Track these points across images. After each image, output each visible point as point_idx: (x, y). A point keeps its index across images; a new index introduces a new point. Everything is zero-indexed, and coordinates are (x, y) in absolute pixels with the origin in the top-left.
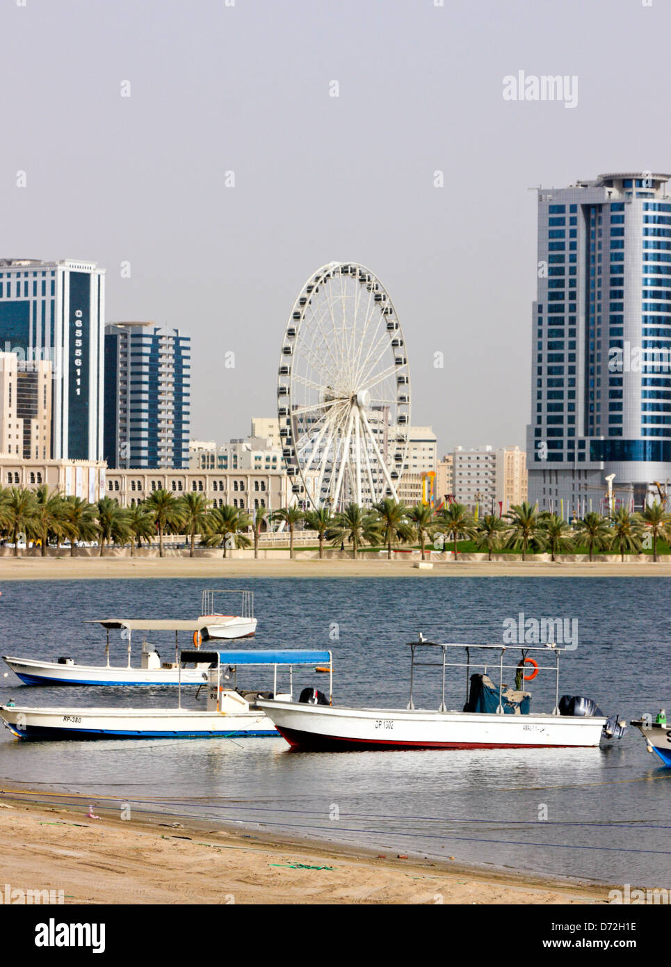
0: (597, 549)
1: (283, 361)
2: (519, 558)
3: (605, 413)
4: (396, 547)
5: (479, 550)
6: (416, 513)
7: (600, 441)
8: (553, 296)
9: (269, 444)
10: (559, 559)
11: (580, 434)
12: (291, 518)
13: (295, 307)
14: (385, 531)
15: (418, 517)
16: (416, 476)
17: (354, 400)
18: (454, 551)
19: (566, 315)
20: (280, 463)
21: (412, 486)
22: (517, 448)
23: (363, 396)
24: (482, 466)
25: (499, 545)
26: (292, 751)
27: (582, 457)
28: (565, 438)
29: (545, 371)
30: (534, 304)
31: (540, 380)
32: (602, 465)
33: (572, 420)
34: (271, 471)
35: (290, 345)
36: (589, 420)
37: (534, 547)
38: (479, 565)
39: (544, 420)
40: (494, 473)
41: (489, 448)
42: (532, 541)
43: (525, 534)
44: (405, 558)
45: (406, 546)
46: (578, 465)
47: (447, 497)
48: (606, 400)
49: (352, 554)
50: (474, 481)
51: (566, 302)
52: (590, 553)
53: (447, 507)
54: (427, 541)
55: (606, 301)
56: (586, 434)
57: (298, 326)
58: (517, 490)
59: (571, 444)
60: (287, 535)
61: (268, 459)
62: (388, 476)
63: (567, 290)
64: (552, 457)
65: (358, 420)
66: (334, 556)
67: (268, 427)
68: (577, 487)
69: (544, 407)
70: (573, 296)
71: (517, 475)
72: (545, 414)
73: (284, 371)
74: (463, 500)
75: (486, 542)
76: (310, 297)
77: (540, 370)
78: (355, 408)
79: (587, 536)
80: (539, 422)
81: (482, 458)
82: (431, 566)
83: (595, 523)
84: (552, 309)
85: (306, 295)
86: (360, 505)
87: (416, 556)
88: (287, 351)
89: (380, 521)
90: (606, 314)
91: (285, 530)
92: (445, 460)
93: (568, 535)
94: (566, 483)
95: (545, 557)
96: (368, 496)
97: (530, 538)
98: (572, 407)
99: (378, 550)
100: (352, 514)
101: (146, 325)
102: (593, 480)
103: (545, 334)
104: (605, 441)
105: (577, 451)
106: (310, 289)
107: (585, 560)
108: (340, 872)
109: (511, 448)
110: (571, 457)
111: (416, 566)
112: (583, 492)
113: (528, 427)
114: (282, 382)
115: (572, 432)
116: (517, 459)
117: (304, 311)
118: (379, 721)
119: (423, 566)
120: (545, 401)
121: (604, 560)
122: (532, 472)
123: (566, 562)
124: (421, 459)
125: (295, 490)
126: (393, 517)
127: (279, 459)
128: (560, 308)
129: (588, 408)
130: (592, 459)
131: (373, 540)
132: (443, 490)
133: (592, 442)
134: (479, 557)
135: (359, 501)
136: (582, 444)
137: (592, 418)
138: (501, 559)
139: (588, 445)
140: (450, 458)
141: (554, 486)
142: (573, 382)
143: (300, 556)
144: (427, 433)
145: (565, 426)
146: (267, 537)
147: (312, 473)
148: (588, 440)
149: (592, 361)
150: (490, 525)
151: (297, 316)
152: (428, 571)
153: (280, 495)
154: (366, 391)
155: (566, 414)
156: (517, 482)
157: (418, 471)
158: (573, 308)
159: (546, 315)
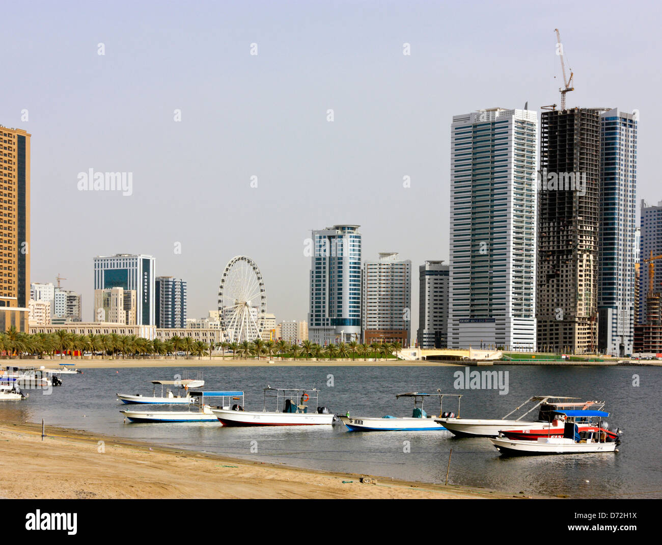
0: (333, 356)
1: (220, 291)
2: (305, 359)
3: (336, 309)
4: (261, 356)
5: (291, 357)
6: (268, 344)
7: (334, 319)
8: (317, 268)
9: (215, 320)
10: (319, 360)
11: (327, 316)
12: (223, 345)
13: (224, 271)
14: (257, 351)
15: (269, 345)
16: (268, 331)
17: (246, 304)
18: (282, 357)
19: (322, 274)
20: (219, 326)
21: (267, 334)
22: (304, 321)
23: (249, 303)
24: (292, 327)
25: (298, 355)
26: (223, 426)
27: (328, 324)
28: (322, 318)
29: (314, 294)
30: (310, 271)
31: (313, 298)
32: (335, 327)
33: (324, 311)
34: (216, 329)
35: (222, 285)
36: (330, 311)
37: (311, 356)
38: (291, 362)
39: (314, 311)
40: (296, 330)
41: (294, 321)
42: (310, 353)
43: (307, 351)
44: (264, 359)
45: (265, 355)
46: (326, 327)
47: (279, 338)
48: (336, 304)
49: (245, 358)
50: (289, 333)
51: (322, 270)
52: (330, 358)
53: (279, 341)
54: (272, 354)
55: (336, 270)
56: (329, 316)
57: (226, 278)
58: (304, 336)
59: (324, 320)
60: (222, 351)
61: (215, 325)
62: (258, 330)
63: (322, 266)
64: (317, 324)
65: (247, 311)
66: (239, 359)
67: (215, 314)
68: (326, 335)
69: (314, 307)
70: (324, 268)
71: (304, 330)
72: (314, 309)
73: (220, 294)
74: (286, 339)
75: (293, 354)
76: (230, 268)
77: (313, 293)
78: (246, 307)
79: (329, 352)
80: (312, 312)
81: (292, 324)
82: (273, 362)
83: (332, 347)
84: (317, 272)
85: (228, 267)
86: (248, 341)
87: (268, 359)
88: (221, 287)
89: (255, 347)
90: (336, 274)
91: (221, 350)
92: (279, 325)
93: (322, 352)
94: (322, 333)
95: (314, 359)
96: (251, 338)
97: (309, 352)
98: (324, 307)
99: (254, 357)
100: (245, 344)
101: (170, 277)
102: (332, 332)
103: (314, 281)
104: (336, 319)
105: (326, 322)
106: (229, 265)
107: (329, 360)
108: (240, 468)
109: (302, 321)
110: (324, 324)
111: (268, 362)
112: (328, 337)
113: (308, 314)
114: (220, 298)
115: (324, 316)
116: (304, 325)
117: (227, 273)
118: (255, 415)
119: (271, 362)
120: (314, 305)
121: (336, 360)
122: (310, 329)
123: (322, 361)
124: (270, 325)
125: (225, 336)
126: (259, 345)
127: (219, 325)
128: (320, 272)
129: (330, 307)
130: (331, 325)
131: (253, 353)
132: (278, 336)
133: (331, 319)
134: (291, 359)
135: (248, 339)
136: (328, 320)
137: (331, 311)
138: (299, 360)
139: (330, 320)
140: (281, 325)
141: (318, 335)
142: (324, 298)
143: (226, 359)
144: (272, 316)
145: (322, 313)
146: (214, 352)
147: (231, 330)
148: (330, 318)
149: (331, 291)
150: (295, 348)
151: (225, 275)
152: (273, 364)
153: (219, 337)
154: (250, 301)
155: (322, 309)
156: (304, 333)
157: (269, 329)
158: (324, 272)
159: (315, 275)
